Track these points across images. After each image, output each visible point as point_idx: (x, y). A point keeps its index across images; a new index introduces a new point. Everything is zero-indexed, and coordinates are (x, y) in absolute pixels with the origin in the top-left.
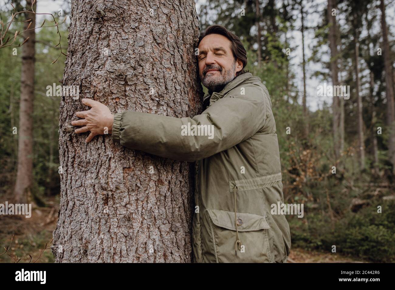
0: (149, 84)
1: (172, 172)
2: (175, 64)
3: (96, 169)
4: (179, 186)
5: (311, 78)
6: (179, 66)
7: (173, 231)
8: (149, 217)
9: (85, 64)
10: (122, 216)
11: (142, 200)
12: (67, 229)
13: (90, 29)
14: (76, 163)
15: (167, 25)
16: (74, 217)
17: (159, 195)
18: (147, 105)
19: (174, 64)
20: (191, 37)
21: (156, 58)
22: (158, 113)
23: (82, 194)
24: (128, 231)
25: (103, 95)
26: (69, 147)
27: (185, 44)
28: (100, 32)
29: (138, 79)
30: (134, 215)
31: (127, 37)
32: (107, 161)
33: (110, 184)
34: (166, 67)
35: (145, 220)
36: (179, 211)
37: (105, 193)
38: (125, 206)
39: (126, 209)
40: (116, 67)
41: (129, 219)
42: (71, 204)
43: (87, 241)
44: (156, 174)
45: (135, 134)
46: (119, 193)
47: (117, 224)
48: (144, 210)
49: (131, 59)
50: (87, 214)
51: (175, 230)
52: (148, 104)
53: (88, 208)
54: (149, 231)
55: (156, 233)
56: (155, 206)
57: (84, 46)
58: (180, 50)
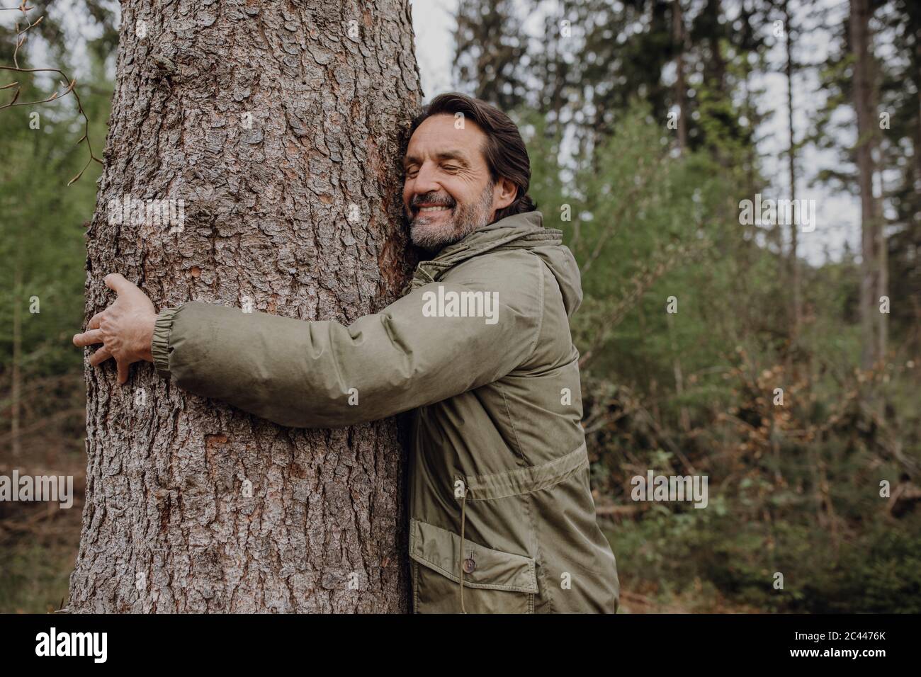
0: (273, 233)
1: (327, 445)
2: (343, 185)
3: (148, 434)
4: (345, 479)
5: (810, 186)
6: (354, 189)
7: (324, 589)
8: (264, 554)
9: (131, 188)
10: (199, 550)
11: (248, 512)
12: (87, 572)
13: (144, 104)
14: (111, 417)
15: (326, 92)
16: (103, 545)
17: (290, 502)
18: (267, 285)
19: (340, 185)
20: (392, 118)
21: (293, 173)
22: (294, 304)
23: (121, 492)
24: (213, 587)
25: (162, 261)
26: (98, 379)
27: (373, 135)
28: (164, 111)
29: (245, 223)
30: (227, 547)
31: (224, 124)
32: (171, 418)
33: (176, 473)
34: (317, 192)
35: (254, 562)
36: (343, 539)
37: (163, 495)
38: (208, 526)
39: (208, 534)
40: (193, 196)
41: (214, 557)
42: (99, 513)
43: (125, 606)
44: (284, 451)
45: (197, 360)
46: (195, 495)
47: (187, 568)
48: (251, 538)
49: (230, 174)
50: (129, 541)
51: (328, 587)
52: (270, 282)
53: (131, 525)
54: (262, 589)
55: (279, 592)
56: (279, 529)
57: (130, 144)
58: (357, 149)
